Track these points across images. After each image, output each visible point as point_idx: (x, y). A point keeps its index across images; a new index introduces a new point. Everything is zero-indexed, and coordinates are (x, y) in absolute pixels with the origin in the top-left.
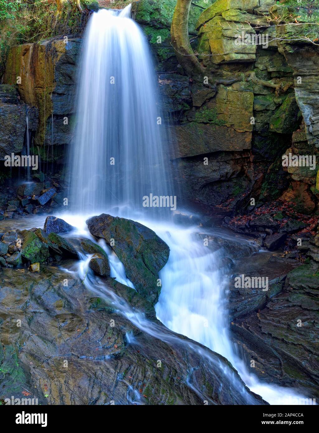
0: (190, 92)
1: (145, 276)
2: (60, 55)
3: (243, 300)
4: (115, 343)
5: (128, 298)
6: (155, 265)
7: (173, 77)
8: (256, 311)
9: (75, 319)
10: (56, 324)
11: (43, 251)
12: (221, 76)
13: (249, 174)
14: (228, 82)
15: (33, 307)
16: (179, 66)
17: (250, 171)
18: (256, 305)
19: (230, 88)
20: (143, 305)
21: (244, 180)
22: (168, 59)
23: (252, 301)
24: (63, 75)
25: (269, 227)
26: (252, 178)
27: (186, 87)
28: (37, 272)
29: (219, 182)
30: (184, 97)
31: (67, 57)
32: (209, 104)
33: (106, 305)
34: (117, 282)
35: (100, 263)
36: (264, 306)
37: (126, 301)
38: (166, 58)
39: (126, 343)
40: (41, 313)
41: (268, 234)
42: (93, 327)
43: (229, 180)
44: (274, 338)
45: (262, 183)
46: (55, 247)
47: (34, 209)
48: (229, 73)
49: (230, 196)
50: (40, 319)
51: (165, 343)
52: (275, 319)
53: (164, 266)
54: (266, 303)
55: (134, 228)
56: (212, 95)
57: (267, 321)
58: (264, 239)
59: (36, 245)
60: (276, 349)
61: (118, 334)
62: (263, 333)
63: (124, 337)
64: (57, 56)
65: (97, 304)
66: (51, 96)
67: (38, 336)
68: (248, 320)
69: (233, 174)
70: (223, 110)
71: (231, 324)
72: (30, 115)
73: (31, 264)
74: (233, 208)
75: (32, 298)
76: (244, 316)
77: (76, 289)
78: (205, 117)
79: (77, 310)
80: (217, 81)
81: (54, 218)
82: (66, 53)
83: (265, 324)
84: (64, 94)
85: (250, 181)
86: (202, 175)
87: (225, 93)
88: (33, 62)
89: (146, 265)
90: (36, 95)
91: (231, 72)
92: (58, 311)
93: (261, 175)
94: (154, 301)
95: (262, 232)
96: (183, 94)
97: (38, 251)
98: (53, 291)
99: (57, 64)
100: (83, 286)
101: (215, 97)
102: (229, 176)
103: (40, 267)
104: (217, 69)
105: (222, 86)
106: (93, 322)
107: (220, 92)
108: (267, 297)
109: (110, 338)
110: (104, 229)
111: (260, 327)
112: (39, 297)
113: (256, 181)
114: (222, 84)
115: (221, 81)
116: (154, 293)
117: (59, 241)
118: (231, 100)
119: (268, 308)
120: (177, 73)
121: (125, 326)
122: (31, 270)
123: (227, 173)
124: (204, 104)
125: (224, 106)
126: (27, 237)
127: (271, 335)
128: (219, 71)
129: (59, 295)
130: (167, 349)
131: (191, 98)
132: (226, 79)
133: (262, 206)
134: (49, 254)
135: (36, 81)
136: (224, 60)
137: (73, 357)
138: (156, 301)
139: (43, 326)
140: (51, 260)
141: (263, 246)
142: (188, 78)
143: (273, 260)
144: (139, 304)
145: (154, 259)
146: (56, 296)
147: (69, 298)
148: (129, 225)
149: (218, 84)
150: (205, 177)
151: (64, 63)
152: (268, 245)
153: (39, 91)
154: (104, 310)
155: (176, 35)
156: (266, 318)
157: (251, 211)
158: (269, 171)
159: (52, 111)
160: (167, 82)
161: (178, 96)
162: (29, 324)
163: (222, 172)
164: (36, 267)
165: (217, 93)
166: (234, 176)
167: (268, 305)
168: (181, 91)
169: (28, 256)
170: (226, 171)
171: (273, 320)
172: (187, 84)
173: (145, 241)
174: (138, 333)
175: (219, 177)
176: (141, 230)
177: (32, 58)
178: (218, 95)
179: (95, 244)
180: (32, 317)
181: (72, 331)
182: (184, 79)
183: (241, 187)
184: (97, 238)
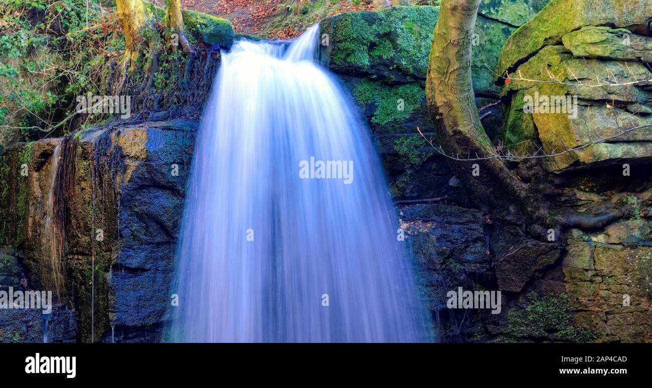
0: (488, 253)
2: (132, 165)
7: (438, 213)
12: (574, 204)
14: (591, 221)
16: (453, 182)
19: (600, 238)
22: (424, 163)
24: (140, 217)
27: (476, 240)
30: (472, 268)
31: (151, 170)
32: (544, 285)
38: (417, 161)
48: (595, 198)
56: (551, 259)
64: (126, 168)
66: (109, 276)
70: (584, 301)
72: (54, 330)
78: (534, 321)
80: (561, 219)
82: (148, 159)
84: (143, 270)
87: (587, 251)
88: (61, 187)
90: (69, 272)
91: (598, 193)
96: (470, 257)
99: (124, 189)
101: (559, 263)
104: (558, 186)
105: (576, 233)
107: (572, 250)
114: (578, 226)
115: (574, 219)
118: (606, 271)
120: (450, 202)
124: (530, 284)
125: (587, 289)
128: (567, 191)
131: (492, 269)
132: (588, 212)
135: (70, 237)
136: (577, 163)
142: (479, 215)
149: (566, 229)
151: (142, 187)
153: (77, 261)
155: (439, 101)
159: (111, 315)
160: (424, 228)
161: (455, 266)
165: (564, 252)
168: (462, 251)
172: (478, 230)
177: (61, 175)
178: (567, 259)
182: (468, 217)
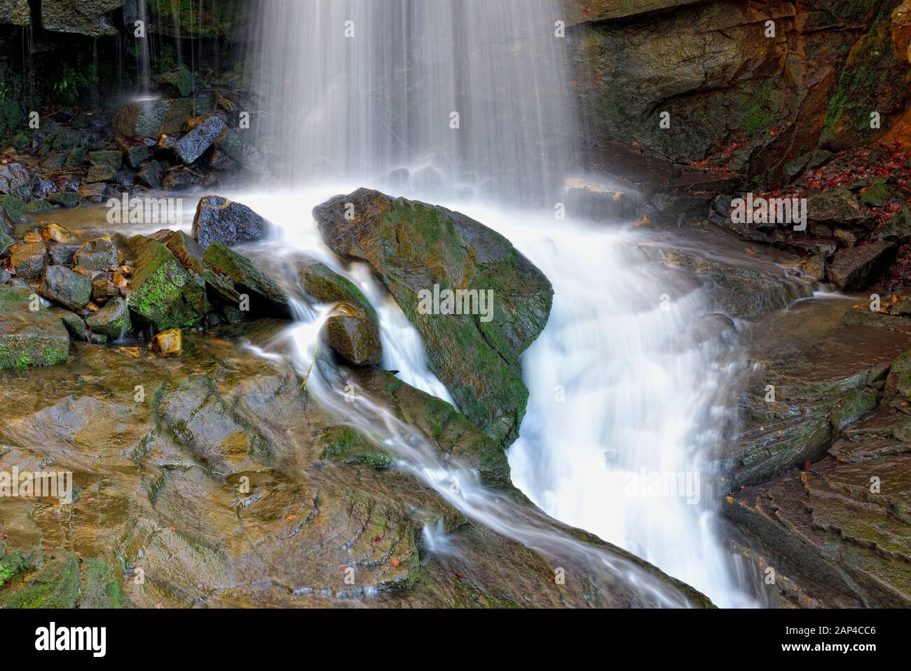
1: (483, 365)
3: (760, 435)
4: (392, 552)
5: (432, 427)
6: (510, 334)
8: (800, 465)
9: (281, 486)
10: (228, 500)
11: (190, 297)
13: (791, 69)
15: (164, 451)
17: (795, 60)
18: (798, 450)
20: (475, 447)
21: (777, 87)
23: (787, 437)
25: (844, 227)
26: (799, 82)
28: (173, 355)
29: (703, 91)
33: (366, 444)
34: (401, 383)
35: (351, 329)
36: (820, 455)
37: (426, 436)
39: (422, 553)
40: (186, 469)
41: (841, 245)
42: (330, 508)
43: (732, 86)
44: (847, 540)
45: (830, 94)
46: (225, 283)
47: (165, 174)
49: (730, 135)
50: (181, 486)
51: (533, 552)
52: (851, 488)
53: (535, 336)
54: (829, 444)
55: (451, 231)
57: (828, 495)
58: (829, 260)
59: (168, 279)
60: (852, 574)
61: (402, 528)
62: (816, 529)
63: (418, 532)
65: (343, 444)
67: (178, 532)
68: (775, 490)
69: (744, 68)
71: (724, 500)
73: (157, 332)
74: (742, 171)
75: (159, 428)
76: (764, 479)
77: (282, 403)
79: (285, 461)
81: (221, 201)
83: (824, 502)
85: (794, 89)
86: (650, 72)
89: (483, 335)
92: (232, 465)
93: (828, 70)
94: (507, 436)
95: (824, 239)
97: (176, 295)
98: (218, 407)
100: (304, 394)
102: (730, 76)
103: (184, 341)
106: (332, 494)
108: (831, 426)
109: (378, 539)
110: (364, 234)
111: (809, 512)
112: (181, 426)
113: (811, 90)
116: (506, 413)
117: (234, 267)
119: (835, 458)
121: (420, 507)
122: (157, 349)
123: (725, 67)
126: (145, 257)
127: (838, 532)
129: (237, 419)
130: (538, 570)
133: (826, 162)
134: (207, 304)
137: (274, 590)
138: (510, 435)
139: (191, 506)
140: (215, 320)
141: (825, 280)
143: (853, 321)
144: (464, 445)
145: (509, 317)
146: (229, 421)
147: (265, 429)
148: (436, 222)
150: (661, 79)
152: (841, 277)
154: (363, 460)
156: (826, 487)
157: (793, 179)
158: (849, 61)
162: (153, 499)
163: (711, 63)
164: (171, 340)
166: (747, 75)
167: (834, 450)
169: (147, 311)
170: (722, 59)
171: (847, 492)
173: (481, 267)
174: (458, 524)
175: (701, 78)
176: (470, 237)
179: (339, 278)
180: (162, 480)
181: (272, 518)
183: (766, 107)
184: (347, 259)
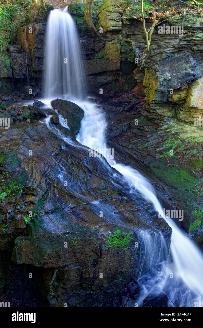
0: (94, 45)
1: (73, 123)
2: (37, 30)
3: (113, 132)
4: (56, 149)
5: (65, 132)
6: (78, 119)
7: (86, 39)
8: (118, 136)
9: (41, 141)
10: (34, 143)
11: (31, 114)
12: (107, 37)
13: (119, 80)
14: (109, 40)
15: (25, 136)
16: (89, 34)
17: (120, 79)
18: (118, 134)
19: (110, 43)
20: (71, 134)
21: (118, 83)
22: (85, 31)
23: (116, 132)
24: (39, 40)
25: (126, 103)
26: (121, 82)
27: (92, 43)
28: (29, 123)
29: (107, 84)
30: (91, 48)
31: (40, 32)
32: (102, 50)
33: (55, 135)
34: (61, 126)
35: (54, 118)
36: (121, 134)
37: (64, 133)
38: (84, 30)
39: (61, 150)
40: (28, 138)
41: (126, 105)
42: (48, 143)
43: (111, 83)
44: (124, 146)
45: (125, 84)
46: (37, 112)
47: (31, 97)
48: (110, 36)
49: (111, 90)
50: (27, 141)
51: (78, 149)
52: (125, 139)
53: (82, 119)
54: (122, 133)
55: (69, 104)
56: (103, 46)
57: (122, 140)
58: (124, 107)
59: (28, 112)
60: (124, 151)
61: (58, 146)
62: (120, 145)
63: (61, 147)
64: (36, 31)
65: (51, 134)
66: (35, 49)
67: (26, 147)
68: (115, 139)
69: (113, 80)
70: (108, 53)
71: (107, 141)
72: (28, 58)
73: (27, 119)
74: (113, 95)
75: (25, 133)
76: (113, 138)
77: (44, 129)
78: (100, 56)
79: (43, 137)
80: (105, 40)
81: (37, 101)
82: (40, 30)
83: (121, 141)
84: (40, 48)
85: (120, 83)
86: (100, 81)
87: (108, 45)
88: (27, 35)
89: (74, 119)
90: (29, 49)
91: (111, 35)
92: (35, 138)
93: (125, 80)
94: (77, 133)
95: (124, 104)
96: (91, 46)
97: (29, 114)
98: (34, 130)
99: (36, 35)
100: (47, 128)
101: (104, 47)
102: (111, 81)
103: (30, 121)
104: (105, 34)
105: (107, 42)
106: (49, 141)
107: (106, 44)
108: (122, 130)
109: (54, 148)
110: (57, 105)
111: (119, 142)
112: (28, 133)
113: (122, 83)
114: (107, 41)
115: (107, 40)
116: (77, 130)
117: (38, 110)
118: (111, 48)
119: (123, 135)
120: (89, 37)
121: (61, 143)
122: (26, 122)
123: (110, 80)
124: (100, 50)
125: (108, 51)
126: (25, 109)
127: (122, 145)
128: (106, 35)
129: (36, 131)
130: (78, 151)
131: (94, 48)
132: (109, 38)
133: (125, 94)
134: (34, 115)
135: (29, 43)
136: (108, 30)
137: (39, 155)
139: (28, 144)
140: (36, 118)
141: (124, 110)
142: (93, 39)
143: (126, 116)
144: (69, 134)
145: (78, 116)
146: (35, 132)
147: (41, 133)
148: (67, 103)
149: (105, 41)
150: (101, 82)
151: (39, 34)
152: (126, 109)
153: (30, 47)
154: (54, 137)
155: (87, 19)
156: (121, 139)
157: (120, 96)
158: (128, 79)
159: (36, 56)
160: (84, 41)
161: (88, 47)
162: (23, 143)
163: (108, 80)
164: (28, 120)
165: (105, 45)
166: (113, 81)
167: (123, 134)
168: (90, 45)
169: (25, 116)
170: (109, 79)
171: (124, 140)
172: (92, 42)
173: (73, 109)
174: (67, 145)
175: (107, 82)
176: (72, 105)
177: (26, 33)
178: (105, 46)
179: (53, 111)
180: (24, 140)
181: (40, 145)
182: (91, 39)
183: (116, 86)
184: (54, 108)
